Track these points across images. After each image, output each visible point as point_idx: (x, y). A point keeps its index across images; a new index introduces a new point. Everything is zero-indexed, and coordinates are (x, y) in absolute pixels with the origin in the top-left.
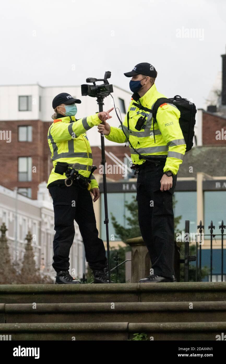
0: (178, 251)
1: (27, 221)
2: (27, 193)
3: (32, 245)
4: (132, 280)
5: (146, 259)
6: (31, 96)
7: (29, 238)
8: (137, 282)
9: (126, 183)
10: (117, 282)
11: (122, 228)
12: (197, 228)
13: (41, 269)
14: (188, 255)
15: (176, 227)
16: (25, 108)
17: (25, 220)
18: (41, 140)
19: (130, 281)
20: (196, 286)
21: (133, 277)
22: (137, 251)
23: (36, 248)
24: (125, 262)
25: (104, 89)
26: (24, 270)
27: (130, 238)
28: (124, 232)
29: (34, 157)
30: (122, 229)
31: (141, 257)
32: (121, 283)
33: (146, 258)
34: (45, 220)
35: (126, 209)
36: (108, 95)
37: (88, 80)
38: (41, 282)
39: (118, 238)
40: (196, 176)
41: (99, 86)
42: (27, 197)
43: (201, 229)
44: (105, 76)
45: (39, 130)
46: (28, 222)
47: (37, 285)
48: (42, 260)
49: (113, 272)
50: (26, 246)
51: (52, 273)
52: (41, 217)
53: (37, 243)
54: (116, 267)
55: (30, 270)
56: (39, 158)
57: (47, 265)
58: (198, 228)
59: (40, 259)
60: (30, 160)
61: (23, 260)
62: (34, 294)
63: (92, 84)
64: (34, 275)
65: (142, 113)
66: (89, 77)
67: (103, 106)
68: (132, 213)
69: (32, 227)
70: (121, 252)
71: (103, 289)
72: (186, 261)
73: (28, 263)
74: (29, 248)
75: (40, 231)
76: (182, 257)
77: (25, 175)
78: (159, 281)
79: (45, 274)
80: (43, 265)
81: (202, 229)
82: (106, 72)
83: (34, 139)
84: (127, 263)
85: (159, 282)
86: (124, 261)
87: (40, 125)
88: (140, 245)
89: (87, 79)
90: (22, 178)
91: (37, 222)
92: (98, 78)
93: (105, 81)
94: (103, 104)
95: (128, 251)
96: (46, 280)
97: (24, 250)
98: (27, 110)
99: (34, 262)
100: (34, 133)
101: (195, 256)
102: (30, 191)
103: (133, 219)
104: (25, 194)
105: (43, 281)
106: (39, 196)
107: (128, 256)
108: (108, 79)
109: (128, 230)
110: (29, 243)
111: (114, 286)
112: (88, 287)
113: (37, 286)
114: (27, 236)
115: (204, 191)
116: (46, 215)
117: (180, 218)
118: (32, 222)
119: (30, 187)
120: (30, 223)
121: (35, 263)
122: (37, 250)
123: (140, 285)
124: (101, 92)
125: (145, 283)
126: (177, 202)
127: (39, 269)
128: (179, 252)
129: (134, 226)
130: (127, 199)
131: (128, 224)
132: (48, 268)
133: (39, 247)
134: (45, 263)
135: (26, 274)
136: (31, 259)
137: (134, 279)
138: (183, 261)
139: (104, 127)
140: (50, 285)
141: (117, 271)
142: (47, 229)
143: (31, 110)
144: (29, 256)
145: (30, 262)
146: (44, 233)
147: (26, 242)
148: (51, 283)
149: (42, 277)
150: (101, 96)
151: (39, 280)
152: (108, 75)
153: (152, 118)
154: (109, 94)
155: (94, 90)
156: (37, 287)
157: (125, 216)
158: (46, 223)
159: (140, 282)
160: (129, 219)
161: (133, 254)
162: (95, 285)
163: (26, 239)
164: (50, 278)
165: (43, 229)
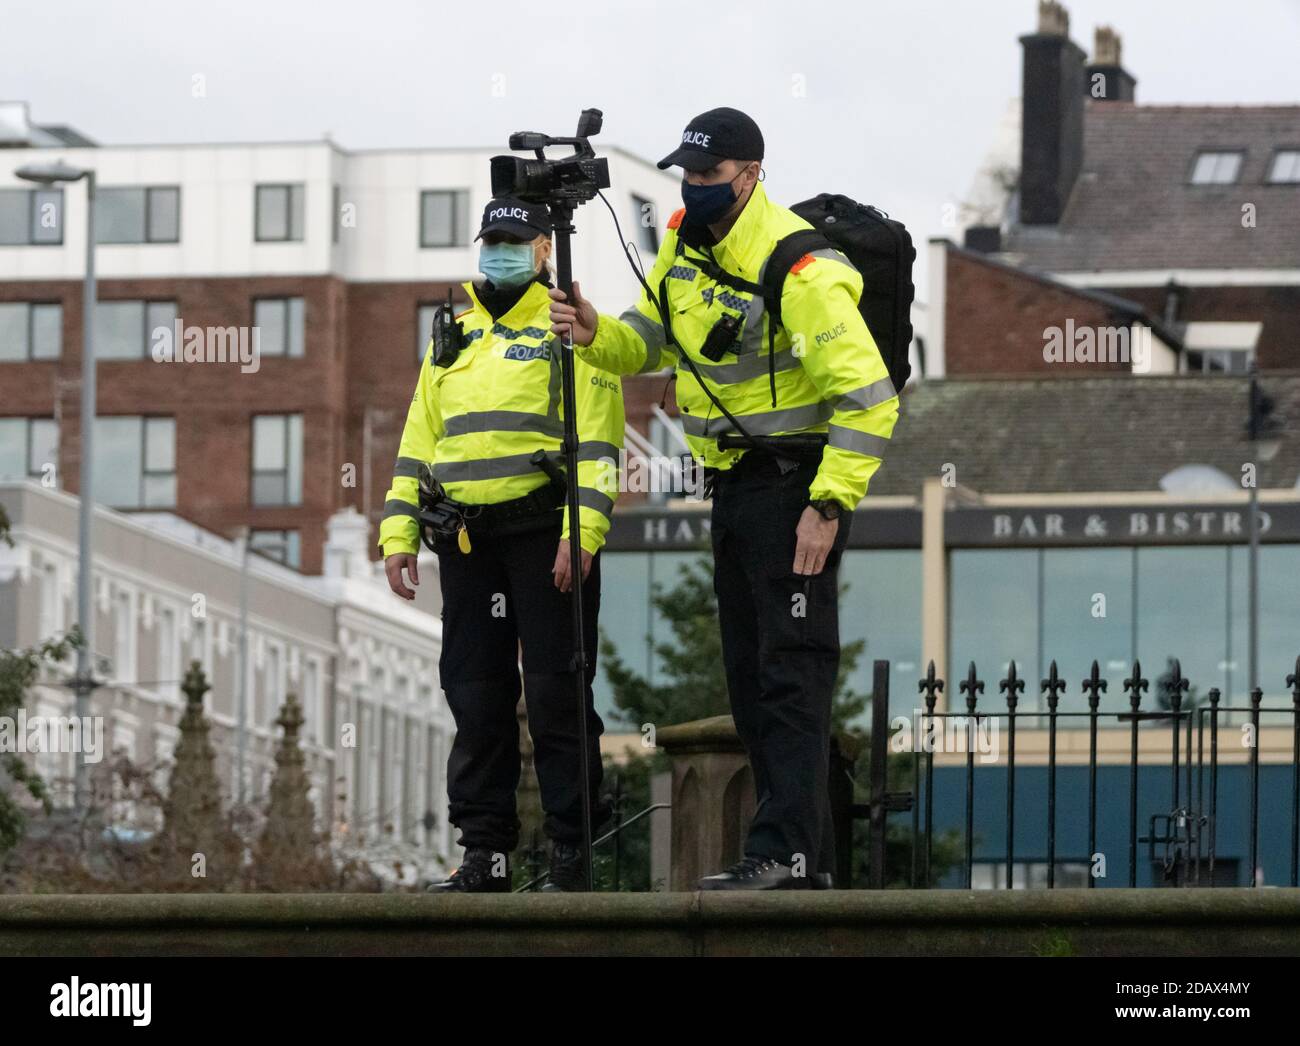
0: (848, 773)
1: (282, 655)
2: (284, 550)
3: (303, 744)
4: (672, 880)
5: (725, 802)
6: (302, 186)
7: (291, 720)
8: (690, 888)
9: (655, 517)
10: (616, 888)
11: (639, 684)
12: (918, 689)
13: (334, 834)
14: (884, 789)
15: (842, 682)
16: (280, 231)
17: (274, 651)
18: (338, 349)
19: (667, 883)
20: (908, 903)
21: (676, 871)
22: (691, 771)
23: (315, 756)
24: (649, 812)
25: (577, 174)
26: (272, 839)
27: (667, 725)
28: (647, 699)
29: (312, 413)
30: (640, 690)
31: (706, 794)
32: (635, 889)
33: (725, 797)
34: (353, 652)
35: (657, 614)
36: (591, 198)
37: (517, 142)
38: (335, 884)
39: (624, 720)
40: (918, 493)
41: (557, 162)
42: (283, 563)
43: (931, 691)
44: (580, 126)
45: (332, 315)
46: (288, 658)
47: (318, 895)
48: (337, 803)
49: (603, 849)
50: (279, 747)
51: (378, 849)
52: (335, 639)
53: (321, 740)
54: (613, 831)
55: (292, 839)
56: (331, 420)
57: (359, 820)
58: (922, 691)
59: (329, 798)
60: (297, 424)
61: (267, 801)
62: (307, 929)
63: (531, 155)
64: (306, 860)
65: (724, 297)
66: (519, 131)
67: (572, 236)
68: (676, 629)
69: (302, 676)
70: (637, 773)
71: (565, 911)
72: (876, 813)
73: (285, 813)
74: (288, 756)
75: (332, 693)
76: (861, 794)
77: (278, 481)
78: (769, 885)
79: (351, 853)
80: (343, 819)
81: (936, 690)
82: (584, 112)
83: (311, 347)
84: (656, 816)
85: (772, 888)
86: (645, 808)
87: (333, 293)
88: (708, 752)
89: (512, 138)
90: (266, 493)
91: (320, 661)
92: (552, 135)
93: (581, 145)
94: (571, 230)
95: (661, 771)
96: (352, 877)
97: (272, 765)
98: (288, 238)
99: (307, 810)
100: (312, 325)
101: (910, 793)
102: (294, 541)
103: (680, 649)
104: (278, 555)
105: (343, 881)
106: (331, 563)
107: (661, 789)
108: (590, 139)
109: (664, 693)
110: (292, 738)
111: (605, 903)
112: (508, 906)
113: (317, 900)
114: (284, 710)
115: (949, 548)
116: (354, 635)
117: (859, 647)
118: (302, 658)
119: (295, 528)
120: (295, 662)
121: (312, 815)
122: (321, 764)
123: (699, 901)
124: (563, 183)
125: (721, 893)
126: (846, 587)
127: (327, 836)
128: (849, 780)
129: (684, 678)
130: (659, 577)
131: (663, 670)
132: (362, 830)
133: (329, 753)
134: (348, 814)
135: (277, 852)
136: (296, 797)
137: (680, 877)
138: (863, 811)
139: (576, 315)
140: (368, 895)
141: (618, 846)
142: (358, 687)
143: (301, 240)
144: (289, 787)
145: (294, 810)
146: (347, 699)
147: (280, 732)
148: (370, 890)
149: (339, 864)
150: (565, 199)
151: (327, 879)
152: (592, 122)
153: (762, 315)
154: (592, 192)
155: (537, 177)
156: (318, 904)
157: (650, 640)
158: (355, 663)
159: (700, 888)
160: (666, 652)
161: (680, 782)
162: (535, 898)
163: (280, 722)
164: (366, 868)
165: (343, 687)
